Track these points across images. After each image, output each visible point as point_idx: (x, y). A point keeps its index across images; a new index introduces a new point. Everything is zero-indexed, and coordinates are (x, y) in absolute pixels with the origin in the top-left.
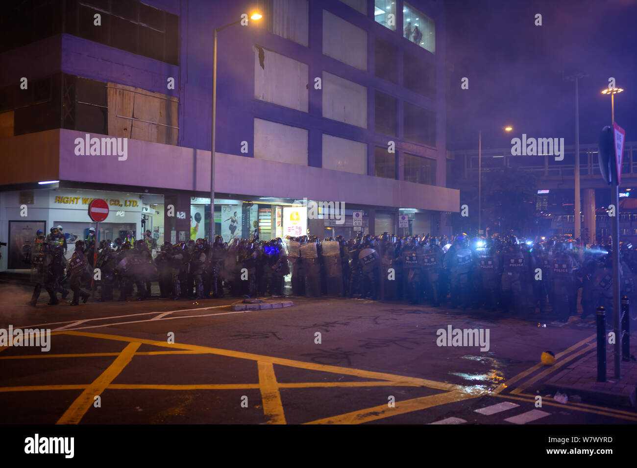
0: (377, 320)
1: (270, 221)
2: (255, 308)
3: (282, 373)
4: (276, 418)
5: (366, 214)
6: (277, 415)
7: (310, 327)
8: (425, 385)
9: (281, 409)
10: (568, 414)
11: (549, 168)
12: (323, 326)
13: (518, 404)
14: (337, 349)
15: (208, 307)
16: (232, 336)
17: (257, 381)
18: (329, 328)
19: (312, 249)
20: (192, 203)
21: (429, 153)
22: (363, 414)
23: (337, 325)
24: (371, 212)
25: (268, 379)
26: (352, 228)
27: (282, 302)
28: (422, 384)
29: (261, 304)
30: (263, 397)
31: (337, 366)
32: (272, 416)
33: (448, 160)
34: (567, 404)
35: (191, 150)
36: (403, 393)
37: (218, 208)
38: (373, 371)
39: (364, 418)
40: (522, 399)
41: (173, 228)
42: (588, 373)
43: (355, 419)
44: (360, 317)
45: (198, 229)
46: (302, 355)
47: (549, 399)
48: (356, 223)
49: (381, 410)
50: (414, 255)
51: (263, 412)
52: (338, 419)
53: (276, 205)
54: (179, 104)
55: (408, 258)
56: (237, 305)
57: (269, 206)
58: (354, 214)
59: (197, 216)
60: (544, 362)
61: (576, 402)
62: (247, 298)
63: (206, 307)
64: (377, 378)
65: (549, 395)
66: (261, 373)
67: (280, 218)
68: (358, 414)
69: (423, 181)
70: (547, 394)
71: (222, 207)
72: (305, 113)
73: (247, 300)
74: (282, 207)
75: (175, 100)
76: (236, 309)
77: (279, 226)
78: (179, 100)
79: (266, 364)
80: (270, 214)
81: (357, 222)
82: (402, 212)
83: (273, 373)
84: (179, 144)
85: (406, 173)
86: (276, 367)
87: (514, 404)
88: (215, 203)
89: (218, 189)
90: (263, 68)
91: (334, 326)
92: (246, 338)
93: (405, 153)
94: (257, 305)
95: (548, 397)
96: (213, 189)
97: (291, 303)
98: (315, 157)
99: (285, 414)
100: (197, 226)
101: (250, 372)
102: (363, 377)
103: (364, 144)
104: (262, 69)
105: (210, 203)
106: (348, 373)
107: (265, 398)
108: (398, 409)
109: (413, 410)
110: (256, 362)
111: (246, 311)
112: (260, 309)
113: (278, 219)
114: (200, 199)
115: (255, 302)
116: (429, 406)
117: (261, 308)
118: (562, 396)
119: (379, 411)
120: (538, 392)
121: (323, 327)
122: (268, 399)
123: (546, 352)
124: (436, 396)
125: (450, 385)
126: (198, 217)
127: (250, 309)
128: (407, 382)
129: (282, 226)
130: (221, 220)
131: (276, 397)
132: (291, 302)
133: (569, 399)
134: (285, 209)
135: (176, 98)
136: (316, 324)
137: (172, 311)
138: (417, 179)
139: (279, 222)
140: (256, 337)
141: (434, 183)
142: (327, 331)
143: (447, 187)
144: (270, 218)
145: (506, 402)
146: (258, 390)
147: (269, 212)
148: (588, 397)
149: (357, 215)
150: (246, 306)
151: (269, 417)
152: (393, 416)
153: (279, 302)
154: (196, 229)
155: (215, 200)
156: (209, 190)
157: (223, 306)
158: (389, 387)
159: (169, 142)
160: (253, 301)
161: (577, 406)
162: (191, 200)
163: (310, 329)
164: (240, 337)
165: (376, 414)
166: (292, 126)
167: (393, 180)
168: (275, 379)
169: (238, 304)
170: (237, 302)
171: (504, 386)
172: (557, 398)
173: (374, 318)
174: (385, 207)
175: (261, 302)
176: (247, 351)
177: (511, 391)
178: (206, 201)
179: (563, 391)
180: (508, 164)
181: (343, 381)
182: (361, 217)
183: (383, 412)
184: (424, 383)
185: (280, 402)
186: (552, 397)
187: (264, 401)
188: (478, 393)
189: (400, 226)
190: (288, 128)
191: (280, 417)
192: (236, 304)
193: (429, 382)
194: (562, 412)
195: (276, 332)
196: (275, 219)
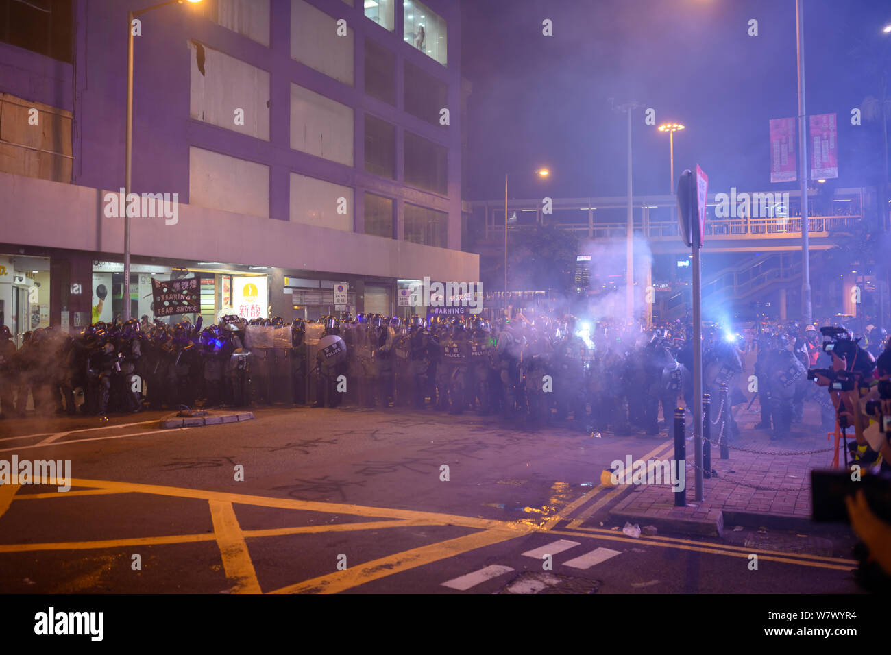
0: (376, 435)
1: (213, 297)
2: (197, 424)
3: (247, 517)
4: (244, 581)
5: (352, 287)
6: (246, 577)
7: (281, 449)
8: (452, 522)
9: (251, 567)
10: (643, 551)
11: (594, 226)
12: (300, 445)
13: (578, 541)
14: (324, 478)
15: (124, 424)
16: (165, 465)
17: (210, 530)
18: (310, 449)
19: (285, 336)
20: (93, 270)
21: (439, 203)
22: (370, 568)
23: (320, 444)
24: (359, 283)
25: (226, 525)
26: (333, 307)
27: (238, 414)
28: (448, 522)
29: (206, 418)
30: (222, 552)
31: (326, 501)
32: (238, 579)
33: (463, 213)
34: (640, 538)
35: (93, 191)
36: (423, 535)
37: (135, 278)
38: (379, 506)
39: (374, 573)
40: (583, 535)
41: (65, 307)
42: (662, 495)
43: (360, 575)
44: (352, 432)
45: (101, 309)
46: (274, 489)
47: (616, 532)
48: (338, 300)
49: (396, 561)
50: (455, 345)
51: (225, 575)
52: (336, 578)
53: (221, 274)
54: (74, 122)
55: (447, 350)
56: (168, 420)
57: (212, 276)
58: (336, 287)
59: (100, 289)
60: (605, 484)
61: (651, 535)
62: (185, 409)
63: (121, 424)
64: (385, 516)
65: (616, 528)
66: (216, 518)
67: (229, 293)
68: (363, 568)
69: (429, 242)
70: (614, 527)
71: (140, 276)
72: (264, 141)
73: (184, 411)
74: (231, 277)
75: (68, 114)
76: (168, 425)
77: (226, 304)
78: (74, 115)
79: (221, 504)
80: (213, 287)
81: (340, 298)
82: (402, 284)
83: (233, 516)
84: (74, 181)
85: (408, 230)
86: (238, 508)
87: (573, 542)
88: (131, 271)
89: (135, 249)
90: (203, 74)
91: (316, 446)
92: (187, 467)
93: (406, 202)
94: (199, 418)
95: (615, 530)
96: (128, 249)
97: (250, 415)
98: (279, 205)
99: (257, 574)
100: (100, 304)
101: (200, 517)
102: (366, 515)
103: (349, 189)
104: (201, 75)
105: (123, 271)
106: (342, 512)
107: (225, 553)
108: (418, 558)
109: (439, 558)
110: (207, 501)
111: (184, 429)
112: (204, 424)
113: (225, 295)
114: (107, 264)
115: (197, 415)
116: (461, 552)
117: (207, 423)
118: (633, 527)
119: (393, 563)
120: (602, 524)
121: (300, 448)
122: (229, 555)
123: (607, 470)
124: (469, 536)
125: (486, 521)
126: (101, 292)
127: (189, 425)
128: (427, 520)
129: (231, 304)
130: (138, 296)
131: (242, 551)
132: (251, 413)
133: (643, 533)
134: (235, 280)
135: (68, 113)
136: (289, 444)
137: (68, 431)
138: (422, 240)
139: (226, 299)
140: (203, 465)
141: (444, 245)
142: (307, 453)
143: (463, 250)
144: (213, 292)
145: (562, 540)
146: (214, 543)
147: (212, 284)
148: (666, 528)
149: (340, 289)
150: (184, 421)
151: (234, 581)
152: (413, 568)
153: (232, 413)
154: (99, 309)
155: (131, 265)
156: (123, 252)
157: (147, 422)
158: (403, 527)
159: (57, 177)
160: (193, 414)
161: (652, 540)
162: (94, 266)
163: (282, 451)
164: (178, 466)
165: (389, 566)
166: (246, 160)
167: (390, 240)
168: (237, 525)
169: (171, 418)
170: (169, 415)
171: (557, 519)
172: (626, 531)
173: (372, 432)
174: (378, 278)
175: (205, 414)
176: (191, 486)
177: (566, 525)
178: (116, 267)
179: (633, 521)
180: (542, 221)
181: (336, 523)
182: (346, 291)
183: (399, 563)
184: (451, 520)
185: (247, 557)
186: (621, 529)
187: (224, 558)
188: (526, 529)
189: (399, 304)
190: (241, 164)
191: (249, 580)
192: (168, 418)
193: (457, 518)
194: (635, 550)
195: (233, 457)
196: (220, 295)
